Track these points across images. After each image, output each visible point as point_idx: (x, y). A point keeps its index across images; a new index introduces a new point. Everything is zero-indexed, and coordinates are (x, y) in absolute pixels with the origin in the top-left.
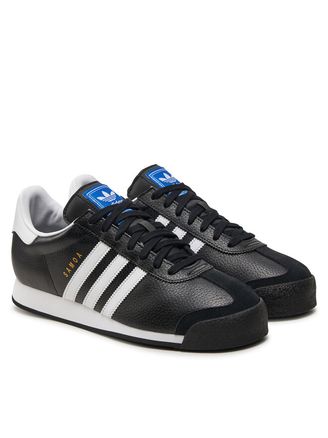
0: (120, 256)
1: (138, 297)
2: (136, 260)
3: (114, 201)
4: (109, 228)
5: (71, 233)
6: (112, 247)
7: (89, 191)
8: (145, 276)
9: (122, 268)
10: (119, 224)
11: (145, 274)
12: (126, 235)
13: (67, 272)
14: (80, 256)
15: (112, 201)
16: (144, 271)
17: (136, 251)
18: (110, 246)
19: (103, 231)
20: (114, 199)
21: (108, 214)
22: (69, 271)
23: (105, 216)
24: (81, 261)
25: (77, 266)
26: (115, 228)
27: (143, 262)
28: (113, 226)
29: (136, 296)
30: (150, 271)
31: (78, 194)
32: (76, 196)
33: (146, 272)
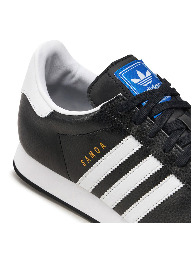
0: (153, 157)
1: (170, 212)
2: (172, 166)
3: (150, 85)
4: (143, 121)
5: (95, 118)
6: (143, 145)
7: (122, 70)
8: (181, 188)
9: (154, 173)
10: (155, 117)
11: (182, 186)
12: (162, 133)
13: (85, 160)
14: (103, 146)
15: (149, 85)
16: (180, 181)
17: (173, 156)
18: (141, 144)
19: (135, 124)
20: (150, 82)
21: (142, 102)
22: (88, 160)
23: (139, 105)
24: (104, 152)
25: (99, 157)
26: (150, 122)
27: (180, 170)
28: (148, 120)
29: (167, 210)
30: (188, 183)
31: (108, 72)
32: (106, 74)
33: (183, 183)
